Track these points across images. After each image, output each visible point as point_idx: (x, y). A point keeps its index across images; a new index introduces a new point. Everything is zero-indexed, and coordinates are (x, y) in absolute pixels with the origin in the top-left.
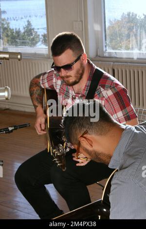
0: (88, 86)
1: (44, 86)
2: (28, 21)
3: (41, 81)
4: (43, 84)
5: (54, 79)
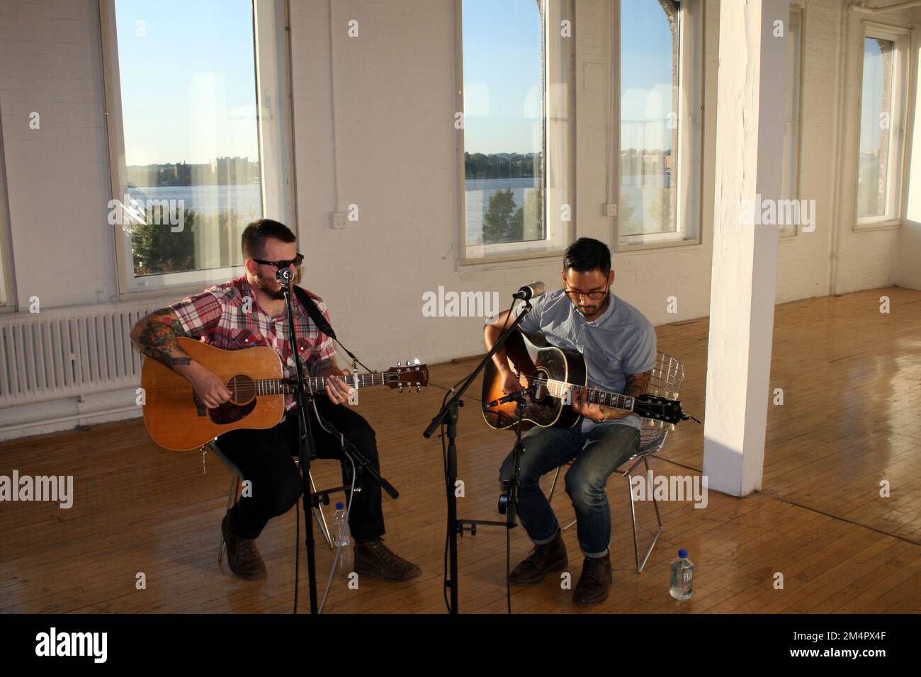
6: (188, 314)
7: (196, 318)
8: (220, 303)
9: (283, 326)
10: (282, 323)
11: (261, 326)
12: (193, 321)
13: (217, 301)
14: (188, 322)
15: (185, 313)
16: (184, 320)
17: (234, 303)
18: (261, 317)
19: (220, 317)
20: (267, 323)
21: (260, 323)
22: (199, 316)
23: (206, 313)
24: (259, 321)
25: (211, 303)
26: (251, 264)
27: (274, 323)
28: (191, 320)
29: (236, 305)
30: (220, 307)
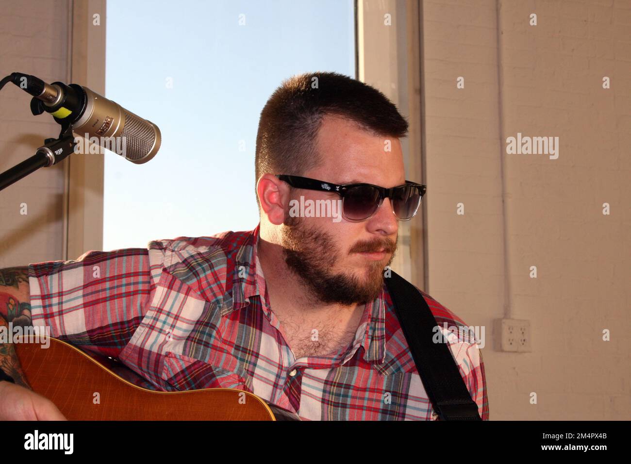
1: (51, 326)
6: (61, 294)
7: (76, 308)
8: (156, 280)
9: (326, 382)
10: (323, 374)
11: (257, 371)
12: (65, 316)
13: (148, 273)
14: (52, 315)
15: (55, 290)
16: (44, 307)
17: (200, 288)
18: (267, 345)
19: (138, 320)
20: (280, 367)
21: (260, 362)
22: (85, 305)
23: (104, 300)
24: (257, 355)
25: (128, 275)
26: (270, 188)
27: (300, 369)
28: (61, 313)
29: (203, 296)
30: (150, 291)
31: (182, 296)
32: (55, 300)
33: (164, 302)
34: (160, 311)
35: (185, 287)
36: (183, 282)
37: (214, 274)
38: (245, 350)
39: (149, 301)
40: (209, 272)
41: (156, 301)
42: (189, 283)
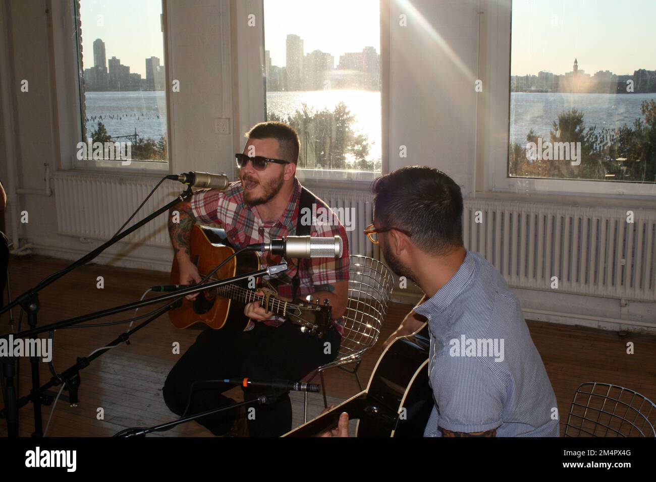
0: (290, 211)
1: (198, 212)
2: (100, 124)
3: (193, 204)
4: (196, 208)
5: (221, 200)
7: (202, 206)
12: (201, 209)
16: (195, 205)
22: (204, 205)
28: (199, 207)
31: (227, 202)
32: (198, 203)
33: (222, 204)
34: (221, 207)
35: (228, 199)
36: (228, 197)
37: (240, 194)
38: (250, 220)
39: (217, 204)
40: (238, 193)
41: (220, 203)
42: (230, 197)
